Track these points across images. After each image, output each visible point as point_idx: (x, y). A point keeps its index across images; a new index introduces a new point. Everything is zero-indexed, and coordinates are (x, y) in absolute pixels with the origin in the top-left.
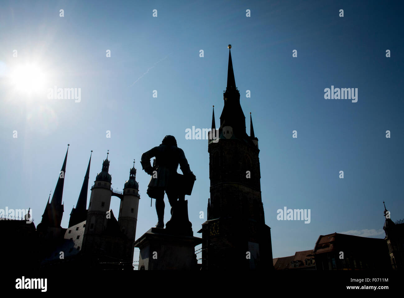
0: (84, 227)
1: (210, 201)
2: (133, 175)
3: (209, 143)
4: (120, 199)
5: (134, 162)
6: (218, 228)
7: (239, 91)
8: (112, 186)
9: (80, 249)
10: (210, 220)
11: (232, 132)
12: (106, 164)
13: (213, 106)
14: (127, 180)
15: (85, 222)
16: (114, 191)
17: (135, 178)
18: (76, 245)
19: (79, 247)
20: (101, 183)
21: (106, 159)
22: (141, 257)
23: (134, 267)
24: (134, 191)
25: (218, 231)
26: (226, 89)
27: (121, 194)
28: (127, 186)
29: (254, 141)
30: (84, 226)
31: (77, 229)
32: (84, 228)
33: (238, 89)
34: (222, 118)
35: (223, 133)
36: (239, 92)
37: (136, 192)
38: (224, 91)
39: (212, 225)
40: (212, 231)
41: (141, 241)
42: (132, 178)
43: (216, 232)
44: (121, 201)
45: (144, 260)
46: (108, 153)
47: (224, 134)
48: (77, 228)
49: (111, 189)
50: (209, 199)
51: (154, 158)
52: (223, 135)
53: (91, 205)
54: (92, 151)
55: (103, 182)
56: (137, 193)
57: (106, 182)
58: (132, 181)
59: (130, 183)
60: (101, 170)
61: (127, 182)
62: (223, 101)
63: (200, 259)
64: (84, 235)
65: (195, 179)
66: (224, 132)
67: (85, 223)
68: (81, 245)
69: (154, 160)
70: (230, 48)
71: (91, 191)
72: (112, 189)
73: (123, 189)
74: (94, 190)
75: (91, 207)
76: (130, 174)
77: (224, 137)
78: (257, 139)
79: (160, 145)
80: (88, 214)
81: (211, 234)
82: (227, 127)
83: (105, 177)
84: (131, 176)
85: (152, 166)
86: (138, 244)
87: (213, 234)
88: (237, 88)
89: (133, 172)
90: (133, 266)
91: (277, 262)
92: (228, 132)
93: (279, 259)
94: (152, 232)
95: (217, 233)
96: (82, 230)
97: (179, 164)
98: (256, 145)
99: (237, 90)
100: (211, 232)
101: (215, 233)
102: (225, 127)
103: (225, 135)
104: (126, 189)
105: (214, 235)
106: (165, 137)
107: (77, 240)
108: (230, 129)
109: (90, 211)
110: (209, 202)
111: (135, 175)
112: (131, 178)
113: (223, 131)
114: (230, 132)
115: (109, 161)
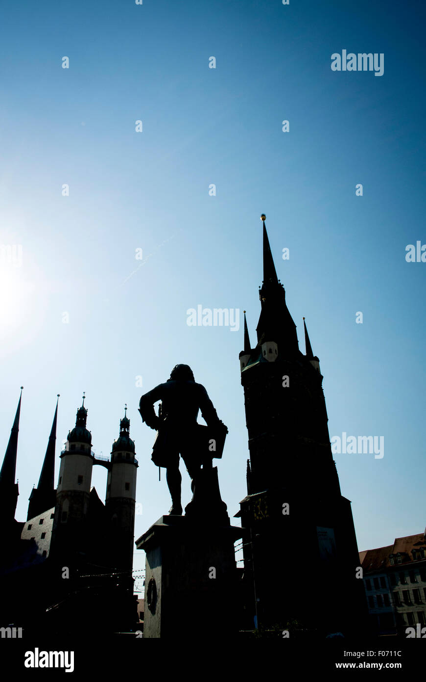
0: (51, 518)
1: (250, 463)
2: (125, 430)
3: (242, 370)
4: (107, 470)
5: (126, 409)
6: (266, 507)
7: (283, 285)
8: (92, 449)
9: (47, 556)
10: (253, 495)
11: (277, 350)
12: (82, 415)
13: (245, 312)
14: (117, 437)
15: (52, 511)
16: (96, 457)
17: (128, 433)
18: (41, 549)
19: (45, 552)
20: (75, 445)
21: (82, 406)
22: (148, 565)
23: (135, 580)
24: (128, 455)
25: (266, 512)
26: (263, 283)
27: (108, 460)
28: (117, 447)
29: (313, 362)
30: (53, 516)
31: (41, 522)
32: (53, 519)
33: (282, 282)
34: (259, 330)
35: (263, 353)
36: (284, 287)
37: (131, 456)
38: (260, 287)
39: (256, 502)
40: (257, 513)
41: (147, 539)
42: (124, 435)
43: (264, 513)
44: (108, 472)
45: (154, 569)
46: (84, 397)
47: (265, 354)
48: (41, 520)
49: (92, 454)
50: (248, 460)
51: (160, 402)
52: (264, 356)
53: (62, 482)
54: (59, 396)
55: (79, 443)
56: (134, 457)
57: (83, 444)
58: (124, 439)
59: (120, 442)
60: (75, 425)
61: (116, 441)
62: (260, 302)
63: (241, 561)
64: (53, 532)
65: (227, 432)
66: (265, 352)
67: (54, 511)
68: (49, 548)
69: (160, 405)
70: (264, 219)
71: (60, 459)
72: (94, 455)
73: (111, 453)
74: (64, 457)
75: (61, 485)
76: (121, 429)
77: (265, 359)
78: (317, 359)
79: (168, 381)
80: (57, 496)
81: (256, 518)
82: (269, 342)
83: (82, 434)
84: (123, 430)
85: (157, 414)
86: (143, 544)
87: (259, 517)
88: (279, 281)
89: (125, 424)
90: (134, 578)
91: (366, 557)
92: (270, 351)
93: (369, 553)
94: (164, 522)
95: (265, 515)
96: (49, 523)
97: (200, 410)
98: (316, 368)
99: (280, 283)
100: (255, 515)
101: (262, 516)
102: (265, 343)
103: (266, 357)
104: (115, 453)
105: (261, 518)
106: (175, 367)
107: (42, 539)
108: (274, 346)
109: (60, 492)
110: (248, 465)
111: (128, 429)
112: (121, 433)
113: (263, 351)
114: (274, 352)
115: (86, 409)
